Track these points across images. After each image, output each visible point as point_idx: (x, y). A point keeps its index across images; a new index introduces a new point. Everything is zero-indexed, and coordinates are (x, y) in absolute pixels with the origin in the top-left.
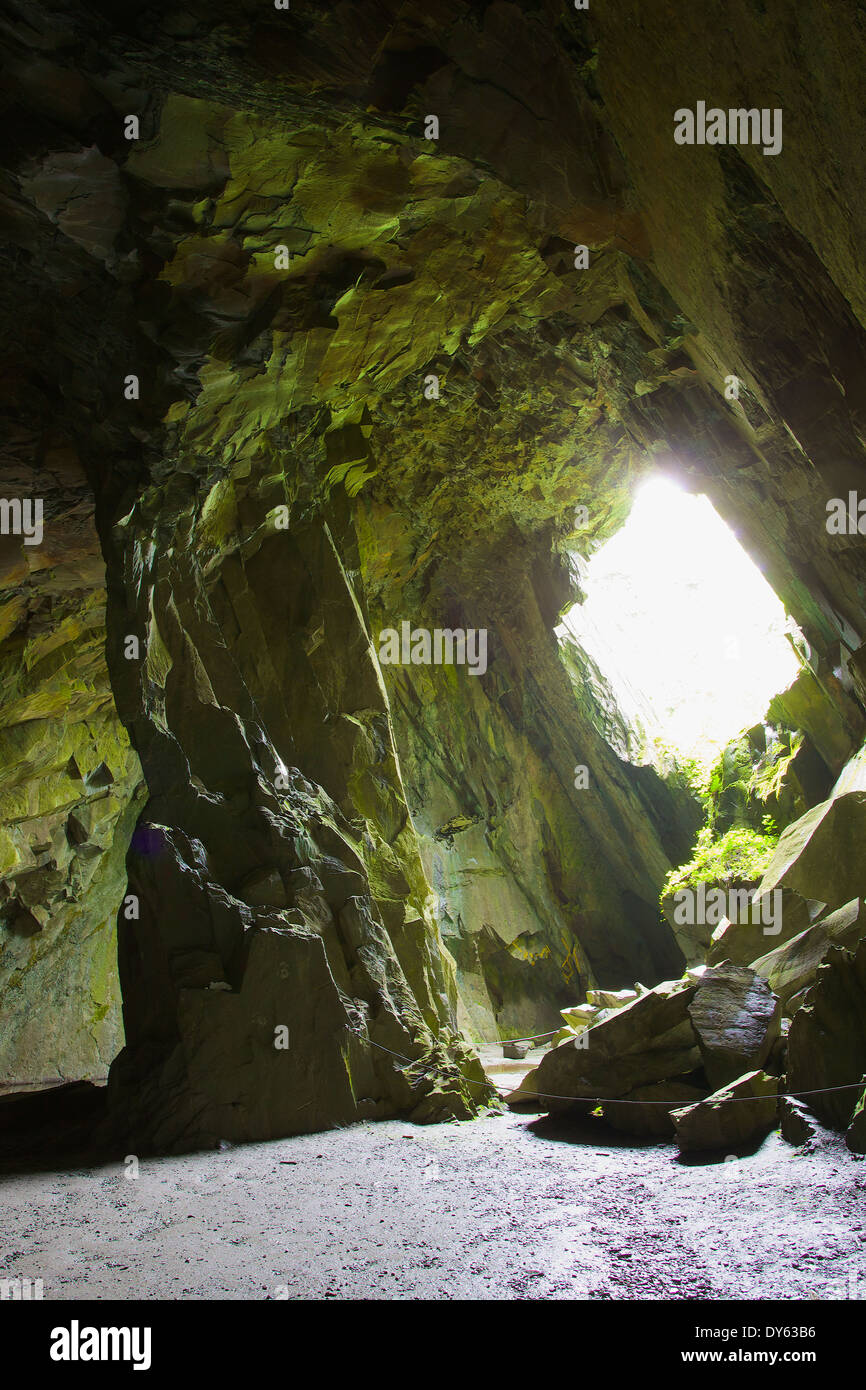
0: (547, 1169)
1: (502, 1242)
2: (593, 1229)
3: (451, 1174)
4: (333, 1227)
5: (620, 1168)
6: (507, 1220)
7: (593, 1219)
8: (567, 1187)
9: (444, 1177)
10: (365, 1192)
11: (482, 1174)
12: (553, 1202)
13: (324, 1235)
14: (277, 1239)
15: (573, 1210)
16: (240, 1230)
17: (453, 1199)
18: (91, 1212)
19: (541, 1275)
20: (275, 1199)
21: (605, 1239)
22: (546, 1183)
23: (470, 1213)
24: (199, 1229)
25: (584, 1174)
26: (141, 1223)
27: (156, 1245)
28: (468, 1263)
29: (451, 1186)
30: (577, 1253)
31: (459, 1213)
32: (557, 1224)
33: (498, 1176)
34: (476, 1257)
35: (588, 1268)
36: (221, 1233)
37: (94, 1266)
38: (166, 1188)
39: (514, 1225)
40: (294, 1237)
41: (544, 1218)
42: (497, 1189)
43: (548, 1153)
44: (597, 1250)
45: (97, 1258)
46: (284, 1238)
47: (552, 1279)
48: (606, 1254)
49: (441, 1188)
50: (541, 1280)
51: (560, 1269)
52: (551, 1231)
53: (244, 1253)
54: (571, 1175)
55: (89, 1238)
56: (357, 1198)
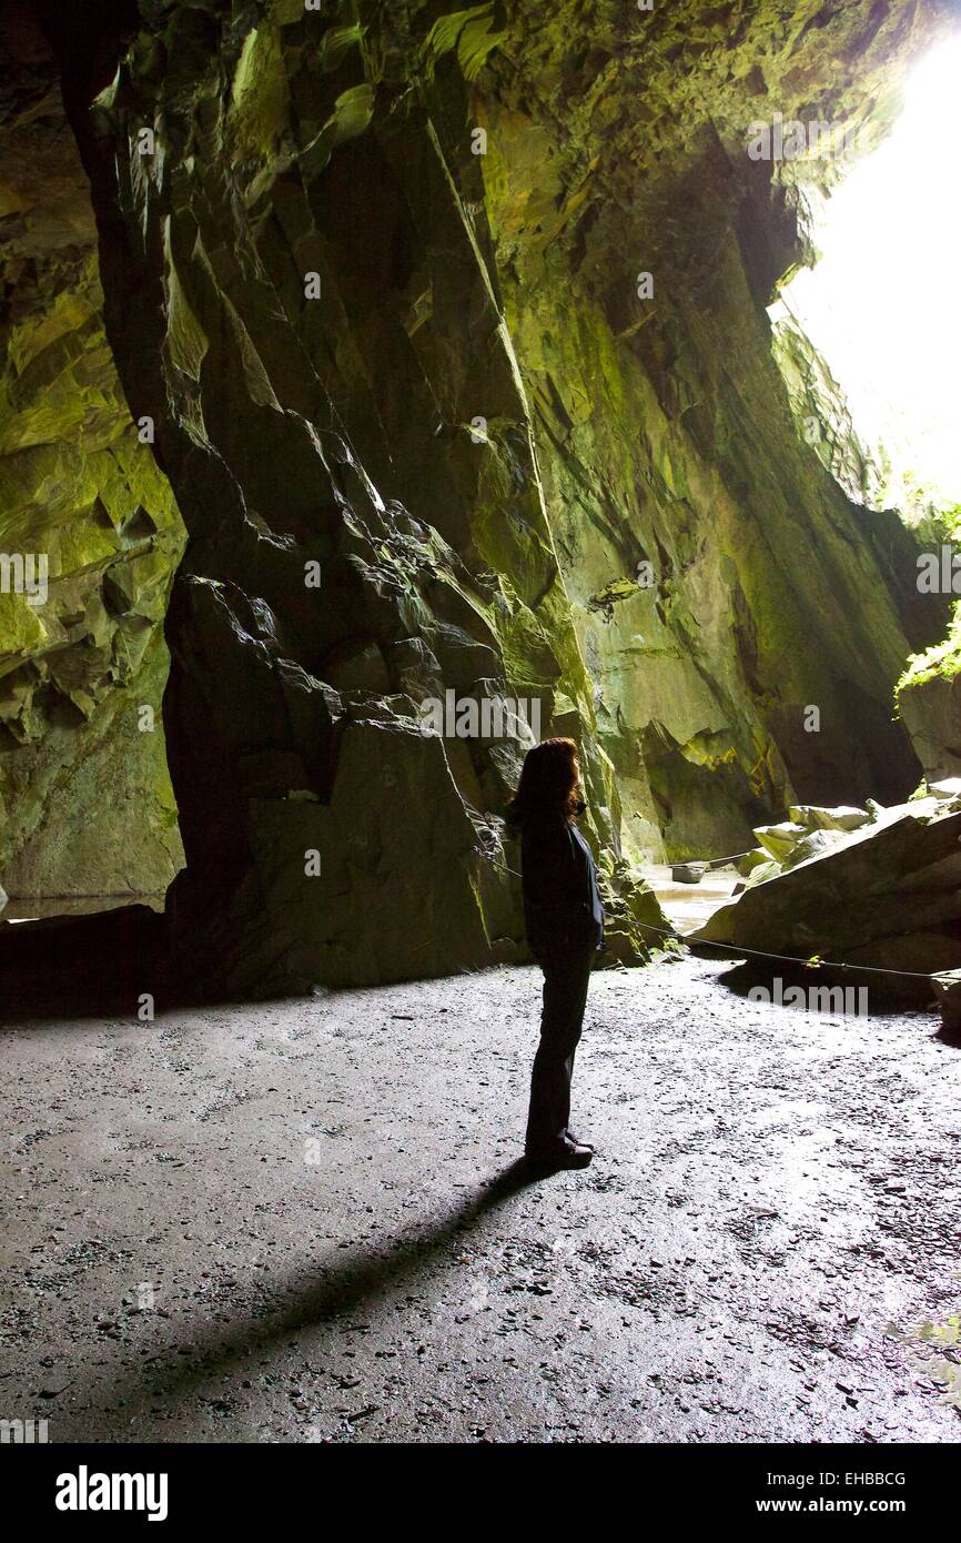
0: (755, 1042)
1: (708, 1156)
2: (838, 1141)
3: (623, 1045)
4: (465, 1117)
5: (859, 1046)
6: (709, 1122)
7: (837, 1124)
8: (787, 1072)
9: (612, 1047)
10: (506, 1065)
11: (666, 1045)
12: (773, 1095)
13: (451, 1128)
14: (387, 1131)
15: (805, 1108)
16: (340, 1114)
17: (629, 1085)
18: (145, 1076)
19: (774, 1216)
20: (385, 1070)
21: (858, 1158)
22: (756, 1064)
23: (656, 1106)
24: (283, 1109)
25: (811, 1053)
26: (208, 1096)
27: (224, 1130)
28: (661, 1187)
29: (624, 1060)
30: (822, 1180)
31: (640, 1104)
32: (781, 1129)
33: (689, 1052)
34: (672, 1177)
35: (843, 1207)
36: (312, 1118)
37: (139, 1159)
38: (243, 1046)
39: (721, 1130)
40: (410, 1129)
41: (763, 1119)
42: (689, 1069)
43: (752, 1018)
44: (849, 1176)
45: (146, 1145)
46: (398, 1131)
47: (792, 1222)
48: (865, 1184)
49: (609, 1062)
50: (775, 1224)
51: (802, 1207)
52: (777, 1142)
53: (346, 1150)
54: (791, 1054)
55: (137, 1117)
56: (494, 1074)
